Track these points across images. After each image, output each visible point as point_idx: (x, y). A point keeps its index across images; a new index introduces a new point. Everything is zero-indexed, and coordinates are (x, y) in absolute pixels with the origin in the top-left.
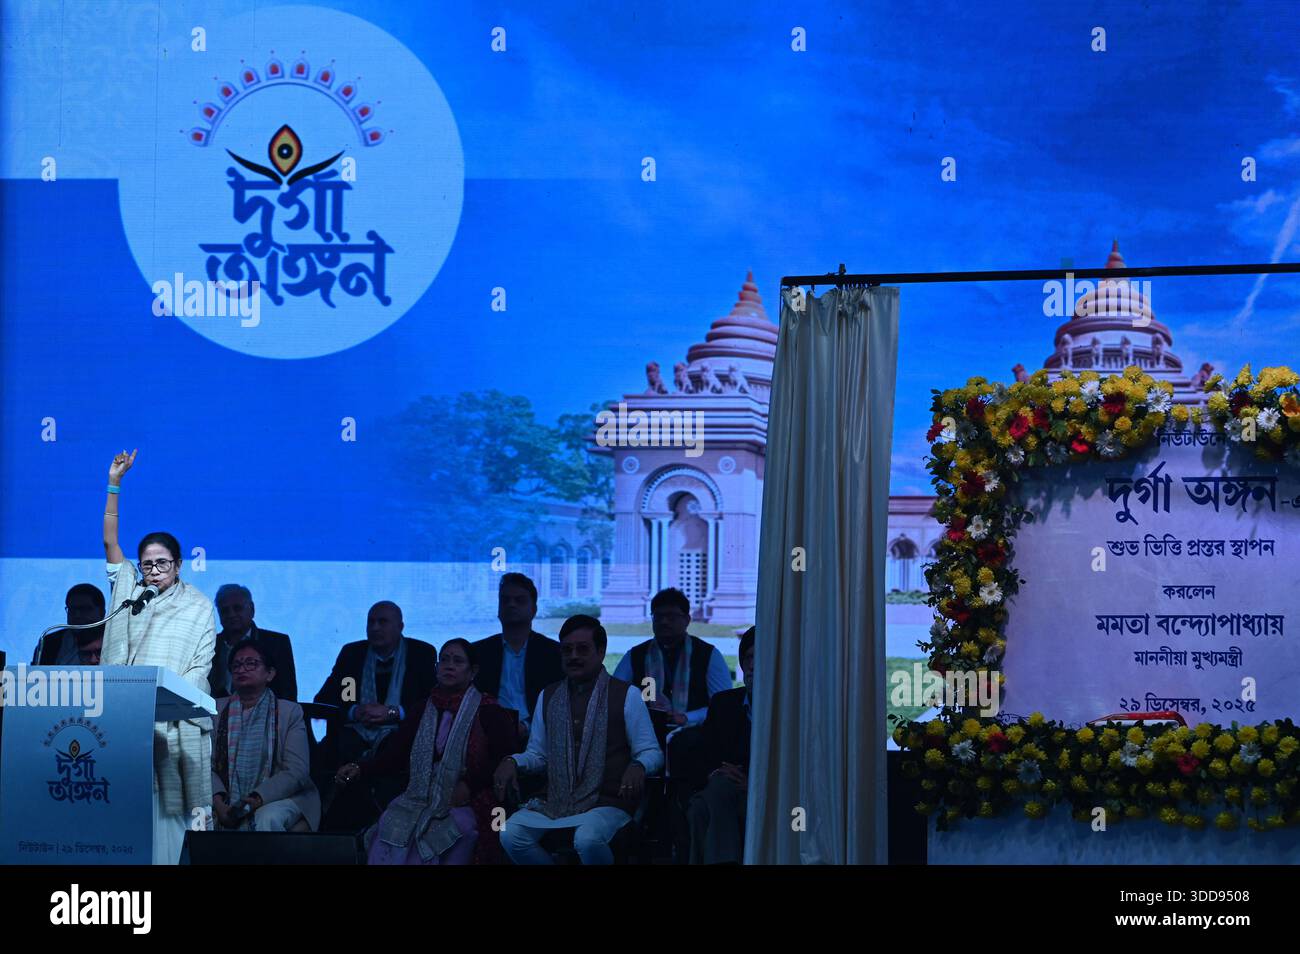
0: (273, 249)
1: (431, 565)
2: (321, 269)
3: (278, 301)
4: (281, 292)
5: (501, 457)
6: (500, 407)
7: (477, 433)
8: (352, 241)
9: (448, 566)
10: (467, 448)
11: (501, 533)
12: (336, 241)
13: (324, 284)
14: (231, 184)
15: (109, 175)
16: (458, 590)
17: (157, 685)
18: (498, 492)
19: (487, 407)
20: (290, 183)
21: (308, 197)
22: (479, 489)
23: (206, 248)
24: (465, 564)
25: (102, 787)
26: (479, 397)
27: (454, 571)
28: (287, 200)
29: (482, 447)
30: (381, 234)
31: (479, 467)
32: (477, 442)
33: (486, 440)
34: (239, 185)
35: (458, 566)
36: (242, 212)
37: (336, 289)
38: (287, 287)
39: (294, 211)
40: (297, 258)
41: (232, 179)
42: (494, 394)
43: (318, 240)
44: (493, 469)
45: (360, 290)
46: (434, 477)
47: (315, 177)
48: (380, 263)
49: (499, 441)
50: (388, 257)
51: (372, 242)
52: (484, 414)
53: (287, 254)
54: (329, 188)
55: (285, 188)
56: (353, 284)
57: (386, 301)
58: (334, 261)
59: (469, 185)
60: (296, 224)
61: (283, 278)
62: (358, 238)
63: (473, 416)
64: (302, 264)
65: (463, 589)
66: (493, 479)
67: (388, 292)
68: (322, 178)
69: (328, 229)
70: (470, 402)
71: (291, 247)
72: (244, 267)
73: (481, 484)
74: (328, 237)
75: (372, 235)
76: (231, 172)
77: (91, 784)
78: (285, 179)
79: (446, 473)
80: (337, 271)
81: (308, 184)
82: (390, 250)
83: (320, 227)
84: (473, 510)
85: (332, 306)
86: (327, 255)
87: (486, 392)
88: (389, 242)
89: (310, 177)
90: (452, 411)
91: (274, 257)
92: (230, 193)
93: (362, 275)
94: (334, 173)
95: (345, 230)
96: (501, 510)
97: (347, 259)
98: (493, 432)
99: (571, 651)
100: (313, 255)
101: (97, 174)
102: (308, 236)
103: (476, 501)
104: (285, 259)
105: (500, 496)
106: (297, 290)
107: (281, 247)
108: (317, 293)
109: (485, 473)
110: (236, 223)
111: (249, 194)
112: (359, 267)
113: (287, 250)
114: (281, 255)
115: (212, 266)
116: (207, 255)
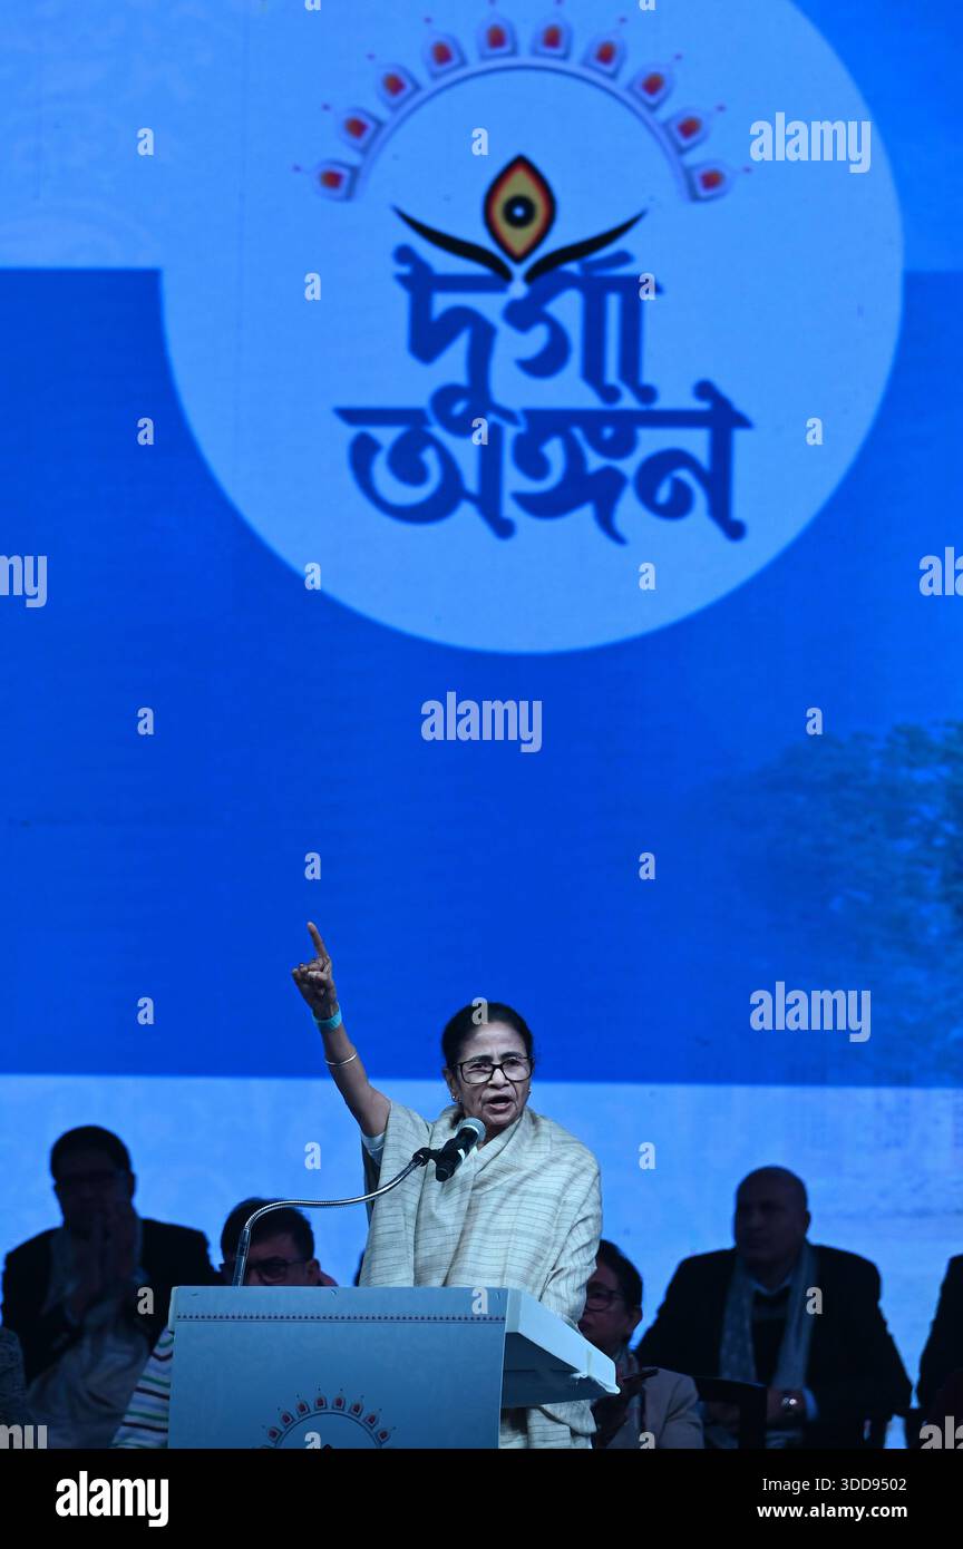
0: (492, 418)
2: (595, 462)
3: (504, 529)
4: (510, 510)
7: (931, 812)
8: (664, 402)
10: (907, 845)
12: (628, 401)
13: (599, 493)
14: (402, 279)
15: (143, 261)
16: (889, 1146)
19: (952, 759)
20: (530, 277)
21: (567, 308)
22: (933, 931)
23: (350, 415)
26: (936, 736)
28: (521, 315)
29: (940, 842)
30: (726, 388)
31: (933, 885)
32: (930, 831)
33: (950, 828)
34: (420, 282)
36: (427, 340)
37: (629, 508)
38: (522, 499)
39: (537, 338)
40: (544, 438)
41: (405, 270)
43: (589, 400)
45: (678, 507)
46: (838, 905)
47: (586, 268)
48: (722, 451)
50: (740, 437)
51: (703, 406)
52: (946, 773)
53: (522, 429)
54: (614, 290)
55: (518, 289)
56: (664, 493)
57: (735, 531)
58: (623, 446)
59: (915, 284)
60: (544, 365)
61: (514, 480)
62: (676, 395)
63: (922, 776)
64: (554, 450)
65: (899, 1145)
67: (739, 511)
68: (600, 269)
69: (612, 376)
70: (918, 747)
71: (533, 415)
72: (430, 457)
73: (938, 921)
74: (610, 394)
75: (705, 389)
76: (404, 254)
78: (519, 271)
79: (865, 898)
80: (629, 466)
81: (570, 282)
82: (744, 423)
83: (593, 372)
85: (618, 538)
86: (608, 432)
87: (950, 725)
88: (741, 403)
89: (573, 267)
90: (877, 763)
91: (495, 435)
92: (401, 300)
93: (684, 475)
94: (624, 258)
95: (648, 377)
97: (651, 441)
100: (578, 433)
101: (116, 259)
102: (568, 390)
103: (928, 957)
104: (520, 441)
106: (543, 507)
107: (508, 415)
108: (586, 513)
109: (946, 898)
110: (412, 363)
111: (442, 302)
112: (678, 458)
113: (522, 419)
114: (510, 432)
115: (362, 453)
116: (349, 432)
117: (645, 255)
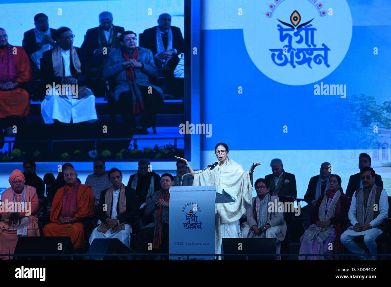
0: (292, 50)
1: (344, 151)
2: (307, 56)
3: (294, 67)
4: (295, 64)
5: (365, 115)
6: (365, 99)
7: (358, 108)
8: (317, 47)
9: (349, 151)
10: (354, 113)
11: (366, 140)
12: (312, 47)
13: (308, 61)
14: (278, 29)
15: (240, 28)
16: (353, 159)
17: (216, 192)
18: (365, 126)
19: (361, 100)
20: (297, 29)
21: (303, 33)
22: (359, 126)
23: (271, 50)
24: (355, 150)
25: (200, 224)
26: (359, 96)
27: (351, 152)
28: (296, 34)
29: (359, 112)
30: (326, 45)
31: (358, 119)
32: (358, 111)
33: (361, 110)
34: (281, 30)
35: (353, 151)
36: (282, 38)
37: (312, 63)
38: (297, 62)
39: (298, 38)
40: (300, 53)
41: (279, 28)
42: (363, 95)
44: (363, 119)
45: (320, 63)
46: (344, 122)
47: (305, 27)
48: (326, 54)
49: (365, 111)
50: (329, 52)
51: (323, 47)
52: (360, 102)
53: (296, 52)
54: (310, 30)
55: (296, 30)
56: (318, 61)
57: (328, 66)
58: (311, 54)
59: (354, 28)
61: (295, 59)
62: (319, 46)
63: (357, 102)
64: (301, 55)
65: (354, 158)
66: (363, 123)
67: (329, 63)
68: (307, 27)
69: (310, 43)
70: (356, 98)
71: (298, 49)
72: (283, 56)
73: (359, 124)
74: (309, 46)
75: (323, 45)
76: (279, 26)
77: (196, 224)
78: (296, 28)
79: (348, 121)
80: (312, 57)
81: (303, 29)
82: (329, 50)
83: (307, 43)
84: (357, 133)
85: (311, 68)
86: (309, 52)
87: (360, 94)
88: (329, 47)
89: (303, 27)
90: (350, 101)
91: (293, 52)
92: (278, 32)
93: (321, 58)
94: (311, 25)
95: (315, 43)
96: (366, 133)
97: (316, 53)
98: (363, 107)
99: (364, 179)
100: (305, 52)
101: (236, 27)
102: (303, 46)
103: (358, 130)
104: (296, 53)
105: (365, 128)
106: (300, 63)
107: (294, 50)
108: (306, 64)
109: (360, 121)
110: (281, 42)
111: (284, 33)
112: (320, 55)
113: (297, 50)
114: (295, 52)
115: (273, 56)
116: (271, 53)
117: (314, 24)
